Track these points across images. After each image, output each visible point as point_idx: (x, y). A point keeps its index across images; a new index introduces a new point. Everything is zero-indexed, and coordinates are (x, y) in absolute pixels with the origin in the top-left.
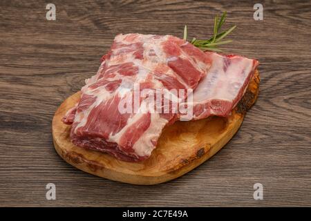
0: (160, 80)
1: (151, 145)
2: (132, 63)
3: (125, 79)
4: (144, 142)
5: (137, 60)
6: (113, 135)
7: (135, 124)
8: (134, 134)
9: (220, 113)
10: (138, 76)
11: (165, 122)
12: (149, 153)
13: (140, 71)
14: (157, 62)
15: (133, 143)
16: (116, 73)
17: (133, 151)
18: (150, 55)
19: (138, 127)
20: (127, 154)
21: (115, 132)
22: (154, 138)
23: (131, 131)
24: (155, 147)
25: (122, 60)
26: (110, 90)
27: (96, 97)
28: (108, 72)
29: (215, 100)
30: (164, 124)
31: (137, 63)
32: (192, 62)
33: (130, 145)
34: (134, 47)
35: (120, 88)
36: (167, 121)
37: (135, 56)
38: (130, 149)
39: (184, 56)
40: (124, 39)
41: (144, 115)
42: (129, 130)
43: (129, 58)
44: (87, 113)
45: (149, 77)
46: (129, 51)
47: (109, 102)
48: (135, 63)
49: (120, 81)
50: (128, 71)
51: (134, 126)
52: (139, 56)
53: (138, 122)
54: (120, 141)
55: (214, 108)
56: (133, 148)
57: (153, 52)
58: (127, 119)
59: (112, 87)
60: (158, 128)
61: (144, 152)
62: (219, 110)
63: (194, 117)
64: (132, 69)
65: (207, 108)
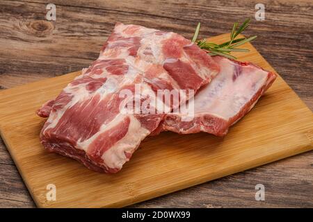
0: (149, 84)
1: (123, 156)
2: (124, 61)
3: (111, 78)
4: (115, 152)
5: (131, 57)
6: (81, 141)
7: (108, 131)
8: (105, 142)
9: (212, 132)
10: (126, 76)
11: (145, 133)
12: (120, 165)
13: (130, 71)
14: (152, 62)
15: (102, 153)
16: (104, 69)
17: (102, 161)
18: (145, 53)
19: (110, 135)
21: (85, 137)
22: (129, 149)
23: (102, 139)
24: (128, 160)
25: (115, 55)
26: (91, 89)
27: (73, 96)
28: (96, 68)
29: (209, 116)
30: (145, 135)
31: (129, 61)
32: (194, 66)
33: (99, 154)
34: (131, 41)
35: (102, 88)
36: (148, 132)
37: (129, 52)
38: (99, 159)
39: (185, 59)
40: (124, 31)
41: (122, 123)
42: (100, 137)
43: (123, 54)
45: (138, 80)
46: (124, 46)
47: (86, 103)
48: (126, 60)
49: (104, 80)
50: (118, 69)
51: (107, 133)
52: (133, 53)
53: (112, 130)
54: (89, 148)
55: (206, 124)
56: (103, 157)
57: (149, 51)
58: (101, 124)
59: (93, 86)
60: (136, 138)
61: (114, 164)
62: (211, 127)
63: (182, 130)
64: (121, 67)
65: (197, 123)
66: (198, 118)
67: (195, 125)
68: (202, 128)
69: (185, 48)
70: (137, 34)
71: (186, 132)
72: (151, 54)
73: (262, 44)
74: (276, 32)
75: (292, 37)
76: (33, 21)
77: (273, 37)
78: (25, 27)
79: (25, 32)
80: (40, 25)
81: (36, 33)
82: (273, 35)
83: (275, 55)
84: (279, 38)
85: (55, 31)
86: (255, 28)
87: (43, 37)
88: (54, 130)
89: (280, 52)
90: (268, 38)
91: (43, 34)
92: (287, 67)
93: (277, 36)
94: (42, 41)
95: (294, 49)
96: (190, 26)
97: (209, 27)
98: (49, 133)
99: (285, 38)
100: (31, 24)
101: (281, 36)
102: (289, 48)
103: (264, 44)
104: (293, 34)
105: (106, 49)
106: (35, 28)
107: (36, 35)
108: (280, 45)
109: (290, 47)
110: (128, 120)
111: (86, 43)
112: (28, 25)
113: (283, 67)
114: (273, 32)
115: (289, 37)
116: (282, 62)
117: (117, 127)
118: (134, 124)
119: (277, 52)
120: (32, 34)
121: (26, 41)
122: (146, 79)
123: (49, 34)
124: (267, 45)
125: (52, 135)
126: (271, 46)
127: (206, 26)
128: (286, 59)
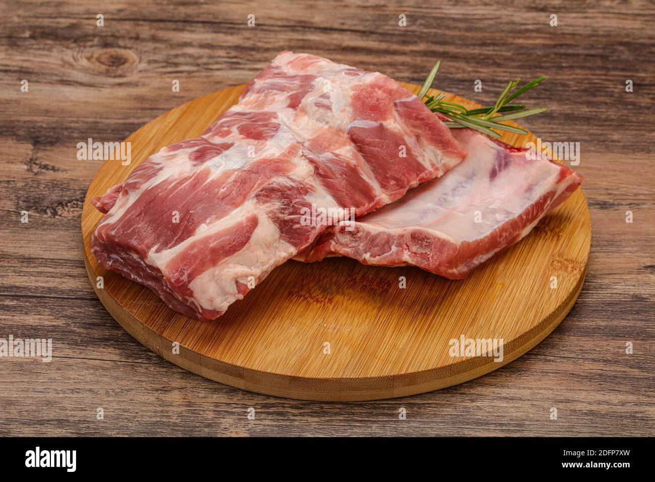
0: (311, 161)
1: (233, 289)
2: (274, 115)
3: (242, 144)
4: (216, 279)
5: (289, 110)
6: (158, 251)
7: (210, 237)
8: (200, 257)
9: (423, 264)
10: (269, 143)
11: (286, 251)
12: (223, 304)
13: (280, 134)
14: (327, 123)
15: (191, 277)
16: (234, 129)
17: (191, 294)
18: (318, 105)
19: (212, 245)
21: (166, 244)
22: (245, 276)
24: (241, 297)
25: (262, 104)
26: (197, 158)
27: (161, 169)
28: (222, 126)
29: (421, 233)
31: (284, 116)
33: (185, 278)
34: (297, 82)
35: (217, 159)
36: (293, 250)
37: (288, 102)
38: (184, 289)
39: (394, 124)
41: (240, 225)
42: (193, 246)
43: (278, 105)
44: (132, 199)
45: (292, 151)
46: (282, 89)
47: (180, 183)
48: (280, 115)
49: (227, 147)
50: (258, 129)
51: (206, 240)
52: (294, 103)
53: (218, 235)
54: (168, 266)
55: (414, 249)
56: (191, 286)
57: (325, 101)
58: (199, 223)
59: (202, 154)
60: (264, 258)
61: (211, 300)
62: (424, 256)
63: (367, 256)
64: (266, 126)
65: (399, 245)
66: (402, 236)
67: (394, 248)
68: (406, 257)
70: (310, 71)
71: (375, 261)
72: (328, 108)
73: (537, 67)
74: (561, 45)
75: (593, 52)
76: (98, 52)
77: (556, 54)
78: (84, 63)
79: (85, 70)
80: (112, 56)
81: (107, 71)
82: (556, 50)
83: (564, 85)
84: (568, 55)
85: (143, 66)
86: (521, 41)
87: (121, 76)
88: (112, 227)
89: (573, 80)
90: (547, 56)
91: (119, 72)
92: (588, 103)
93: (563, 51)
94: (120, 85)
95: (598, 72)
96: (397, 43)
97: (433, 43)
98: (103, 232)
99: (578, 55)
100: (95, 56)
101: (571, 51)
102: (588, 72)
103: (542, 68)
104: (592, 47)
105: (249, 94)
106: (103, 63)
107: (107, 74)
108: (571, 67)
109: (590, 68)
110: (254, 222)
111: (203, 83)
112: (89, 59)
113: (581, 103)
114: (555, 46)
115: (586, 52)
116: (580, 97)
117: (228, 232)
118: (266, 230)
119: (568, 80)
120: (100, 74)
121: (91, 85)
122: (306, 152)
123: (132, 72)
124: (547, 68)
125: (108, 236)
126: (554, 70)
127: (428, 42)
128: (585, 91)
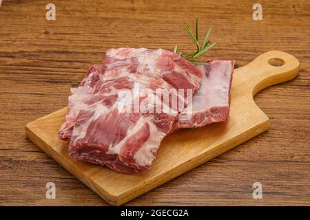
1: (151, 155)
2: (127, 78)
4: (144, 152)
5: (132, 74)
6: (113, 146)
8: (134, 144)
11: (162, 135)
12: (150, 163)
15: (133, 153)
16: (112, 87)
17: (134, 161)
20: (127, 164)
21: (114, 143)
22: (154, 149)
23: (131, 142)
24: (155, 157)
26: (107, 105)
27: (94, 112)
28: (104, 87)
30: (162, 137)
31: (132, 77)
32: (185, 75)
33: (131, 154)
34: (129, 61)
36: (164, 134)
37: (129, 71)
38: (131, 159)
39: (178, 69)
41: (143, 127)
42: (128, 140)
44: (85, 127)
46: (123, 66)
47: (107, 116)
48: (130, 77)
51: (134, 136)
52: (133, 71)
53: (138, 133)
55: (214, 115)
56: (134, 157)
57: (147, 67)
58: (127, 129)
60: (157, 140)
61: (144, 162)
62: (219, 117)
63: (196, 124)
64: (128, 83)
65: (207, 116)
66: (206, 112)
67: (206, 118)
68: (213, 120)
69: (175, 61)
70: (132, 55)
71: (200, 125)
72: (148, 69)
110: (147, 125)
118: (153, 128)
